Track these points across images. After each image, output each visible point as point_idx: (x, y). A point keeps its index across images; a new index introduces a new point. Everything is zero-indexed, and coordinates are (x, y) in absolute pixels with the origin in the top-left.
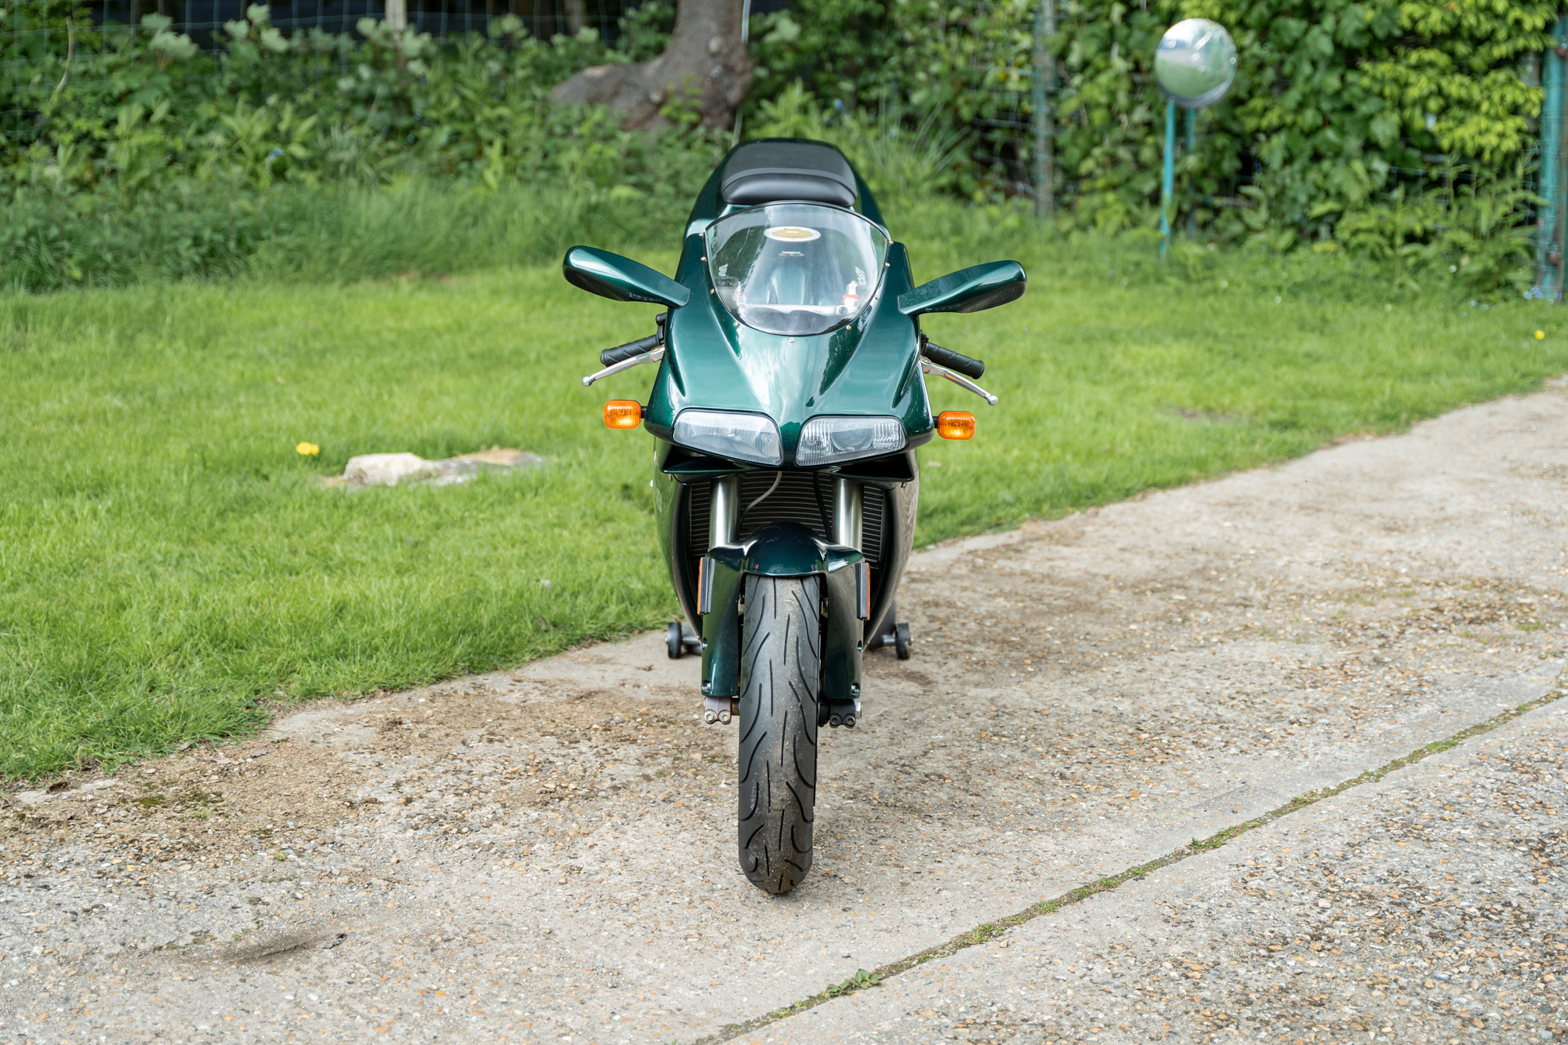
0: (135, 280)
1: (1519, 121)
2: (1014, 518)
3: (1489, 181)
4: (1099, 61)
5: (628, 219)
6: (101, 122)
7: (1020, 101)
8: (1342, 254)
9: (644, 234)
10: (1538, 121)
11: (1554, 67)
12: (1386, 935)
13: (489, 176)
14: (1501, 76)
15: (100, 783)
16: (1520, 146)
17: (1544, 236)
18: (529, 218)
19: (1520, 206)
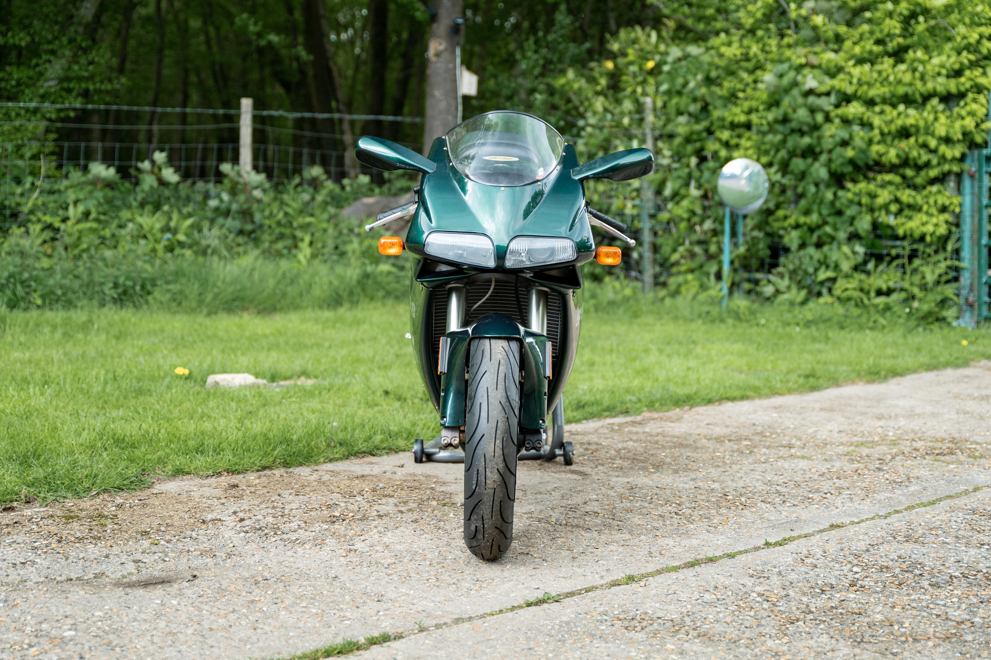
0: (76, 307)
1: (946, 216)
2: (637, 409)
3: (929, 255)
4: (683, 191)
5: (388, 283)
6: (59, 219)
7: (633, 221)
8: (837, 304)
9: (398, 294)
10: (958, 216)
11: (967, 183)
12: (900, 585)
13: (301, 257)
14: (934, 188)
15: (37, 510)
16: (947, 232)
17: (964, 288)
18: (325, 280)
19: (949, 271)
